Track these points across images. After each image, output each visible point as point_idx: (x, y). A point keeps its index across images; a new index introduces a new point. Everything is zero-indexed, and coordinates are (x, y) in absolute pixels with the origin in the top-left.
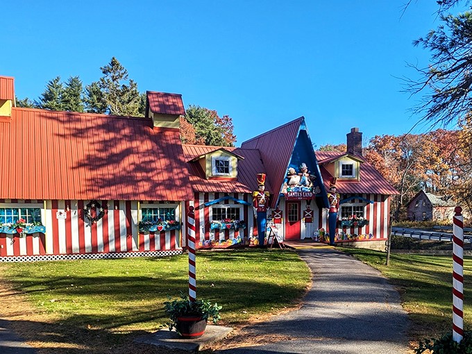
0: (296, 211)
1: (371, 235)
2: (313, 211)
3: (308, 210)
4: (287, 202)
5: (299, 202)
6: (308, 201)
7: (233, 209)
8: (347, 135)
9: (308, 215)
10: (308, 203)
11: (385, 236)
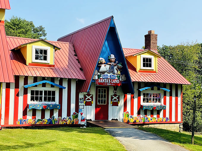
0: (105, 95)
1: (167, 119)
2: (119, 96)
3: (115, 95)
4: (97, 87)
5: (108, 88)
6: (115, 87)
7: (49, 92)
8: (145, 36)
9: (115, 100)
10: (115, 89)
11: (179, 120)
